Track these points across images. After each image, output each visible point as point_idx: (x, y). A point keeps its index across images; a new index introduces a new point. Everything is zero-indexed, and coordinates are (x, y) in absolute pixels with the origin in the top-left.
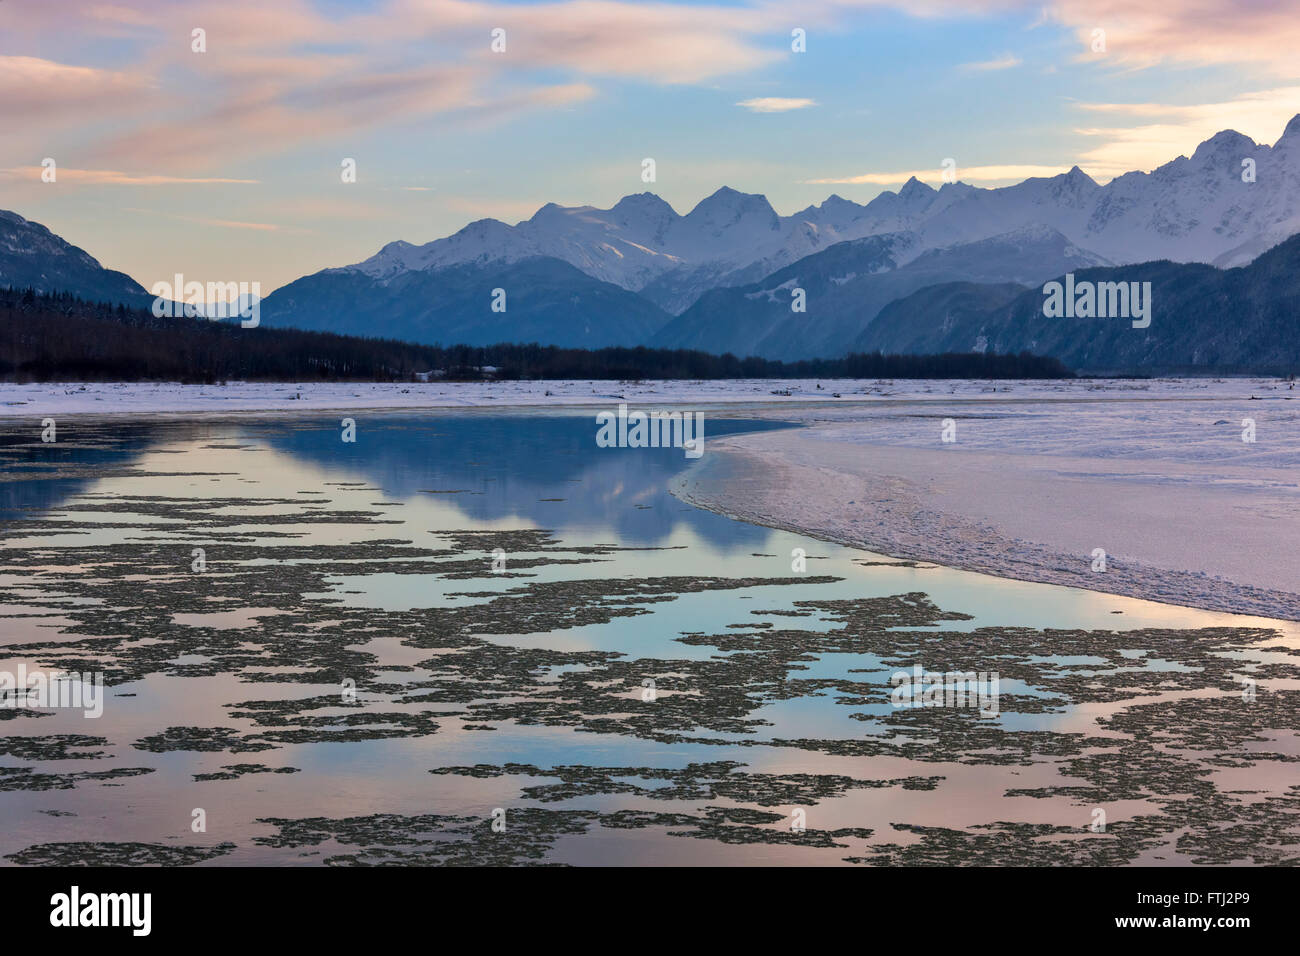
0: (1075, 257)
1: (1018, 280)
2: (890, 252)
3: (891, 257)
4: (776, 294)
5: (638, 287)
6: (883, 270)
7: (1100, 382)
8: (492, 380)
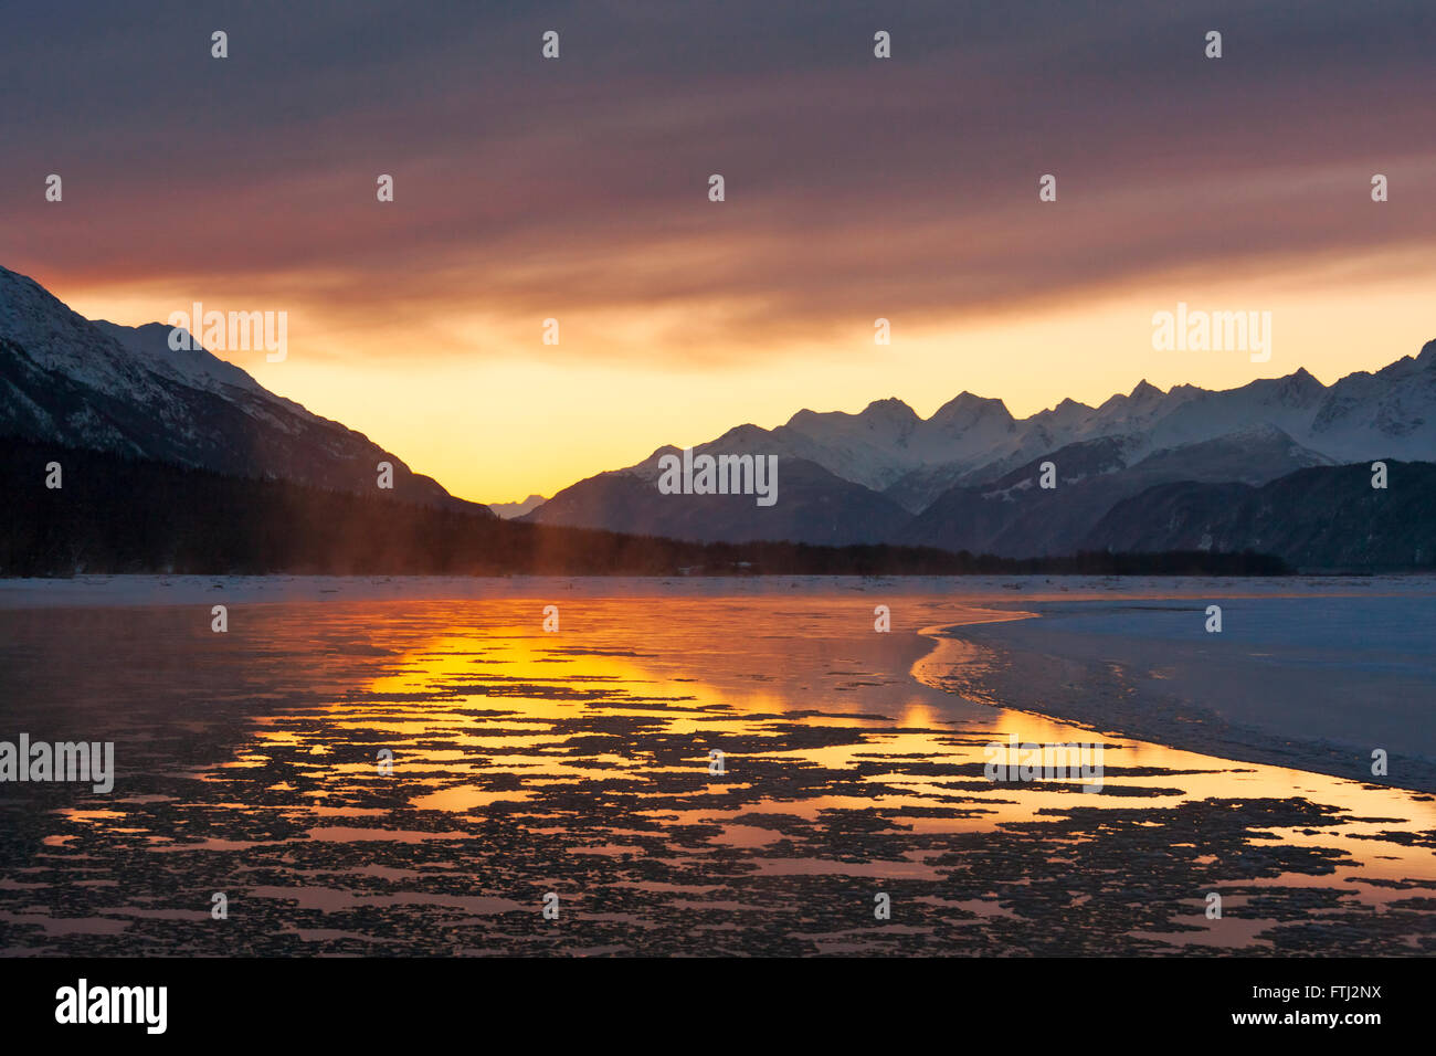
0: (1299, 456)
1: (1243, 479)
2: (1120, 453)
3: (1121, 457)
4: (1010, 494)
5: (883, 487)
6: (1113, 470)
7: (1322, 579)
8: (746, 575)
